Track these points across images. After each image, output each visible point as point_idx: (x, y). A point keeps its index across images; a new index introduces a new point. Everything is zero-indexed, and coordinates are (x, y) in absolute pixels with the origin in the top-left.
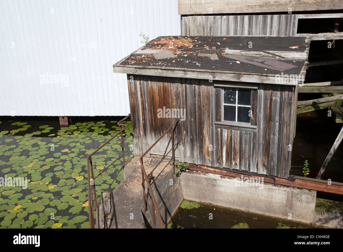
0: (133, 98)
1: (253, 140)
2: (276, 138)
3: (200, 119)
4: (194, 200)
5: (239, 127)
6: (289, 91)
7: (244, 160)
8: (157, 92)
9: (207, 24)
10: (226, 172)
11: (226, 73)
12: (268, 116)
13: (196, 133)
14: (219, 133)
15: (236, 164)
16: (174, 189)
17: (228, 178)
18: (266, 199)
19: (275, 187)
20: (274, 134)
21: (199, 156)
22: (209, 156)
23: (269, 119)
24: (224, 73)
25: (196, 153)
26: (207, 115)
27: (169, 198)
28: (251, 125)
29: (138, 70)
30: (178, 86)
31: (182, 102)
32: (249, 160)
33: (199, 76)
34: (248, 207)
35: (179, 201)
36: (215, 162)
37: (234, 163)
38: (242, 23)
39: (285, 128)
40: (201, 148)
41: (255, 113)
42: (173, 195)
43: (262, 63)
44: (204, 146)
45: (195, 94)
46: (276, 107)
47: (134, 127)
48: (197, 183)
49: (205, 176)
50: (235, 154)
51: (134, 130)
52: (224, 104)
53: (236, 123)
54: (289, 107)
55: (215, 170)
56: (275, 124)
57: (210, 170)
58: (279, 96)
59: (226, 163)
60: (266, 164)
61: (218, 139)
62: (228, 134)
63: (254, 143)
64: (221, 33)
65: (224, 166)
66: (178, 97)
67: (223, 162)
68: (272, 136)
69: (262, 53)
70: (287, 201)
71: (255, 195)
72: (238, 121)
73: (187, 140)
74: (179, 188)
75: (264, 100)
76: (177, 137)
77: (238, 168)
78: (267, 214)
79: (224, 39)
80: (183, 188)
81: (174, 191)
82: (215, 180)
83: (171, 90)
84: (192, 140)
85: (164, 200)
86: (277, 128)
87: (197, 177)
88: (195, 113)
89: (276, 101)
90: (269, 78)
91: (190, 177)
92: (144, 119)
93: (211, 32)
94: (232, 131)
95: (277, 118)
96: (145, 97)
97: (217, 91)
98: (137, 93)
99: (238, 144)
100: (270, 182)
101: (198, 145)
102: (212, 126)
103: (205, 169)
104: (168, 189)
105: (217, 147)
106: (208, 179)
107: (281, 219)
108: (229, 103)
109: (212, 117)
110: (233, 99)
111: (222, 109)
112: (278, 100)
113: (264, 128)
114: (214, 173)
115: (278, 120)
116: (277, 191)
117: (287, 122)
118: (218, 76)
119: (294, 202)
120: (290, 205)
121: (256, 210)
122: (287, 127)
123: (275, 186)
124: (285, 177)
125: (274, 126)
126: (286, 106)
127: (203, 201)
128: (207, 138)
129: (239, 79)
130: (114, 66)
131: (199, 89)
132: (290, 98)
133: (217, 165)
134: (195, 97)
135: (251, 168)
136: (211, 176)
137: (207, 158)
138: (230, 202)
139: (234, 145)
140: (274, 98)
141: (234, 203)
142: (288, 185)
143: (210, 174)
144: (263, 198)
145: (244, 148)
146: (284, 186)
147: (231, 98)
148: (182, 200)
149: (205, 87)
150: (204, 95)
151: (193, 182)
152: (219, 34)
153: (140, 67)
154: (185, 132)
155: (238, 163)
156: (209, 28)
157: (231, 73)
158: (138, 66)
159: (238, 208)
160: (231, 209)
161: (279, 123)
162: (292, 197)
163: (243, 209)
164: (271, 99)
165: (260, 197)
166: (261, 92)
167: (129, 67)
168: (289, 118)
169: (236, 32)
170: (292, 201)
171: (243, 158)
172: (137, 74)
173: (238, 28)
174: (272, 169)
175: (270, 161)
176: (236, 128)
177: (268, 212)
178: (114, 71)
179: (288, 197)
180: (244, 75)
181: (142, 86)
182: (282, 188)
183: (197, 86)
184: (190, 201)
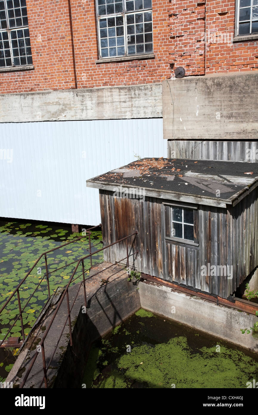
0: (103, 210)
1: (197, 258)
2: (216, 257)
3: (154, 233)
4: (150, 309)
5: (184, 244)
6: (224, 213)
7: (190, 276)
8: (120, 205)
9: (189, 148)
10: (176, 286)
11: (168, 193)
12: (208, 236)
13: (151, 246)
14: (169, 248)
15: (183, 279)
16: (128, 295)
17: (178, 292)
18: (209, 317)
19: (216, 307)
20: (214, 254)
21: (153, 268)
22: (161, 269)
23: (209, 238)
24: (167, 192)
25: (151, 264)
26: (159, 231)
27: (120, 303)
28: (194, 242)
29: (104, 185)
30: (136, 202)
31: (139, 216)
32: (194, 277)
33: (148, 194)
34: (194, 323)
35: (134, 308)
36: (167, 276)
37: (182, 278)
38: (221, 148)
39: (223, 249)
40: (155, 260)
41: (197, 231)
42: (127, 301)
43: (207, 186)
44: (157, 258)
45: (149, 210)
46: (214, 227)
47: (104, 236)
48: (151, 293)
49: (158, 288)
50: (182, 269)
51: (104, 238)
52: (172, 221)
53: (182, 240)
54: (225, 229)
55: (168, 283)
56: (214, 243)
57: (164, 283)
58: (216, 217)
59: (175, 277)
60: (208, 282)
61: (168, 254)
62: (176, 250)
63: (198, 261)
64: (202, 157)
65: (174, 280)
66: (136, 212)
67: (172, 276)
68: (212, 255)
69: (216, 177)
70: (227, 321)
71: (199, 311)
72: (184, 238)
73: (144, 252)
74: (136, 296)
75: (204, 220)
76: (136, 248)
77: (185, 284)
78: (210, 333)
79: (195, 162)
80: (140, 297)
81: (128, 298)
82: (166, 292)
83: (131, 205)
84: (148, 252)
85: (113, 303)
86: (216, 248)
87: (151, 288)
88: (150, 227)
89: (214, 221)
90: (203, 199)
91: (146, 287)
92: (111, 230)
93: (192, 155)
94: (179, 247)
95: (216, 238)
96: (112, 210)
97: (166, 209)
98: (106, 205)
99: (185, 260)
100: (214, 300)
101: (153, 257)
102: (163, 241)
103: (160, 281)
104: (121, 294)
105: (167, 261)
106: (160, 291)
107: (222, 339)
108: (177, 221)
109: (163, 232)
110: (179, 217)
111: (171, 226)
112: (216, 221)
113: (205, 247)
114: (167, 285)
115: (216, 240)
116: (218, 310)
117: (224, 243)
118: (162, 195)
119: (233, 323)
120: (229, 326)
121: (201, 327)
122: (224, 247)
123: (217, 305)
124: (225, 297)
125: (214, 246)
126: (222, 227)
127: (157, 312)
128: (159, 252)
129: (179, 198)
130: (87, 181)
131: (153, 205)
132: (225, 220)
133: (168, 279)
134: (149, 212)
135: (196, 284)
136: (164, 288)
137: (160, 270)
138: (179, 316)
139: (182, 261)
140: (212, 219)
141: (182, 317)
142: (230, 306)
143: (164, 286)
144: (206, 316)
145: (189, 265)
146: (226, 306)
147: (178, 216)
148: (138, 308)
149: (157, 204)
150: (156, 212)
151: (148, 292)
152: (200, 158)
153: (105, 183)
154: (142, 244)
155: (185, 279)
156: (190, 152)
157: (172, 193)
158: (103, 183)
159: (185, 323)
160: (180, 323)
161: (218, 243)
162: (231, 318)
163: (189, 324)
164: (210, 220)
165: (203, 314)
166: (201, 212)
167: (97, 183)
168: (225, 240)
169: (215, 156)
170: (231, 323)
171: (189, 274)
172: (103, 189)
173: (218, 153)
174: (213, 288)
175: (212, 280)
176: (182, 244)
177: (211, 330)
178: (87, 186)
179: (227, 318)
180: (183, 196)
181: (110, 200)
182: (223, 308)
183: (151, 203)
184: (146, 310)
